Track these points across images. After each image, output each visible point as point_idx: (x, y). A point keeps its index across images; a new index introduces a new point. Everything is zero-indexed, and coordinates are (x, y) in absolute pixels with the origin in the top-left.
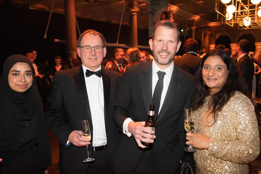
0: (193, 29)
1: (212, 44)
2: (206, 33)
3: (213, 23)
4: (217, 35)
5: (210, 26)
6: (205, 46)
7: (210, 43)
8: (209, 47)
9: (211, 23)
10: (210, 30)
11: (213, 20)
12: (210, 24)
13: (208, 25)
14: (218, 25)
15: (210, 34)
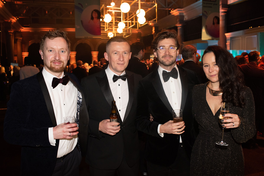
0: (11, 33)
1: (25, 52)
2: (17, 39)
3: (24, 28)
4: (30, 42)
5: (21, 31)
6: (16, 54)
7: (23, 51)
8: (22, 55)
9: (23, 29)
10: (21, 36)
11: (24, 25)
12: (21, 29)
13: (19, 31)
14: (30, 31)
15: (21, 41)
